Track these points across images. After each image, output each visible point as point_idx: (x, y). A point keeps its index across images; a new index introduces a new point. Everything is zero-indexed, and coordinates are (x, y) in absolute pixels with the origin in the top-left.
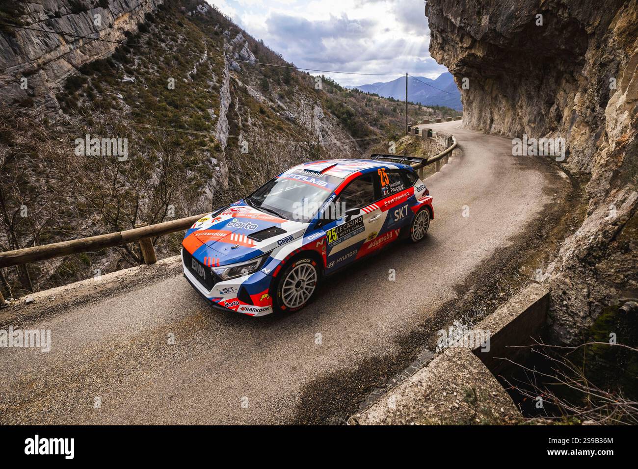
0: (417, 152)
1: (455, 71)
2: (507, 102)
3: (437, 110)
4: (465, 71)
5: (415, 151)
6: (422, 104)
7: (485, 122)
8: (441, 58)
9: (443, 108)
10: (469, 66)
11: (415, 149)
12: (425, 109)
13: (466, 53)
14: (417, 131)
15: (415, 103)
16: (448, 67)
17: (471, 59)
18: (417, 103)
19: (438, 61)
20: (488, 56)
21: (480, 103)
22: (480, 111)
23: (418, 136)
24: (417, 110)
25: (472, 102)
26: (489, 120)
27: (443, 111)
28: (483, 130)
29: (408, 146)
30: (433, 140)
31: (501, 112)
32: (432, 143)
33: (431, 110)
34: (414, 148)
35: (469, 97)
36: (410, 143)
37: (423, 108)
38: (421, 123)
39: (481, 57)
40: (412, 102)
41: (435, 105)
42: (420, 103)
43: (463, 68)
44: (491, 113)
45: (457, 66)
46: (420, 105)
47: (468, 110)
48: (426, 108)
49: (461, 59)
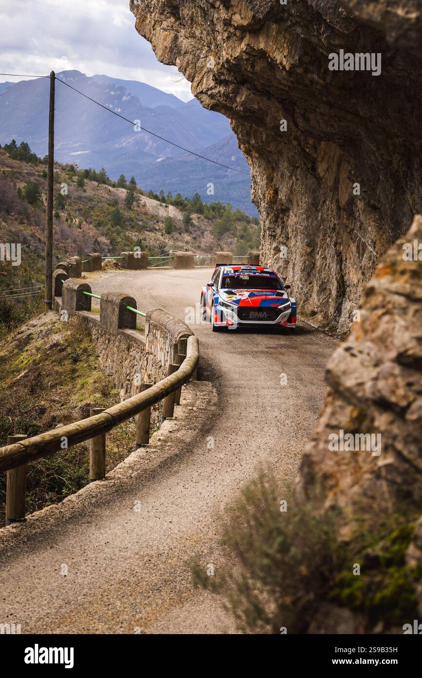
0: (80, 382)
1: (212, 97)
2: (380, 228)
3: (194, 216)
4: (243, 104)
5: (73, 379)
6: (140, 186)
7: (323, 289)
8: (168, 43)
9: (217, 209)
10: (254, 89)
11: (74, 371)
12: (151, 204)
13: (243, 46)
14: (83, 299)
15: (115, 179)
16: (191, 78)
17: (258, 68)
18: (122, 177)
19: (160, 53)
20: (306, 71)
21: (308, 218)
22: (308, 245)
23: (86, 319)
24: (121, 205)
25: (285, 211)
26: (335, 283)
27: (219, 221)
28: (320, 317)
29: (46, 357)
30: (135, 340)
31: (365, 261)
32: (133, 353)
33: (172, 212)
34: (68, 365)
35: (276, 192)
36: (56, 345)
37: (144, 199)
38: (116, 266)
39: (284, 67)
40: (103, 174)
41: (187, 194)
42: (133, 182)
43: (236, 92)
44: (340, 259)
45: (218, 81)
46: (132, 187)
47: (273, 237)
48: (155, 202)
49: (228, 61)
